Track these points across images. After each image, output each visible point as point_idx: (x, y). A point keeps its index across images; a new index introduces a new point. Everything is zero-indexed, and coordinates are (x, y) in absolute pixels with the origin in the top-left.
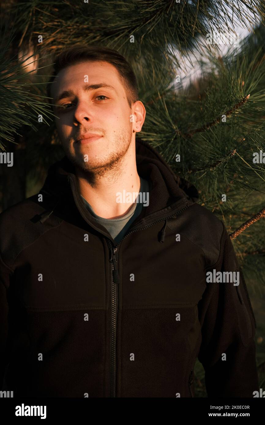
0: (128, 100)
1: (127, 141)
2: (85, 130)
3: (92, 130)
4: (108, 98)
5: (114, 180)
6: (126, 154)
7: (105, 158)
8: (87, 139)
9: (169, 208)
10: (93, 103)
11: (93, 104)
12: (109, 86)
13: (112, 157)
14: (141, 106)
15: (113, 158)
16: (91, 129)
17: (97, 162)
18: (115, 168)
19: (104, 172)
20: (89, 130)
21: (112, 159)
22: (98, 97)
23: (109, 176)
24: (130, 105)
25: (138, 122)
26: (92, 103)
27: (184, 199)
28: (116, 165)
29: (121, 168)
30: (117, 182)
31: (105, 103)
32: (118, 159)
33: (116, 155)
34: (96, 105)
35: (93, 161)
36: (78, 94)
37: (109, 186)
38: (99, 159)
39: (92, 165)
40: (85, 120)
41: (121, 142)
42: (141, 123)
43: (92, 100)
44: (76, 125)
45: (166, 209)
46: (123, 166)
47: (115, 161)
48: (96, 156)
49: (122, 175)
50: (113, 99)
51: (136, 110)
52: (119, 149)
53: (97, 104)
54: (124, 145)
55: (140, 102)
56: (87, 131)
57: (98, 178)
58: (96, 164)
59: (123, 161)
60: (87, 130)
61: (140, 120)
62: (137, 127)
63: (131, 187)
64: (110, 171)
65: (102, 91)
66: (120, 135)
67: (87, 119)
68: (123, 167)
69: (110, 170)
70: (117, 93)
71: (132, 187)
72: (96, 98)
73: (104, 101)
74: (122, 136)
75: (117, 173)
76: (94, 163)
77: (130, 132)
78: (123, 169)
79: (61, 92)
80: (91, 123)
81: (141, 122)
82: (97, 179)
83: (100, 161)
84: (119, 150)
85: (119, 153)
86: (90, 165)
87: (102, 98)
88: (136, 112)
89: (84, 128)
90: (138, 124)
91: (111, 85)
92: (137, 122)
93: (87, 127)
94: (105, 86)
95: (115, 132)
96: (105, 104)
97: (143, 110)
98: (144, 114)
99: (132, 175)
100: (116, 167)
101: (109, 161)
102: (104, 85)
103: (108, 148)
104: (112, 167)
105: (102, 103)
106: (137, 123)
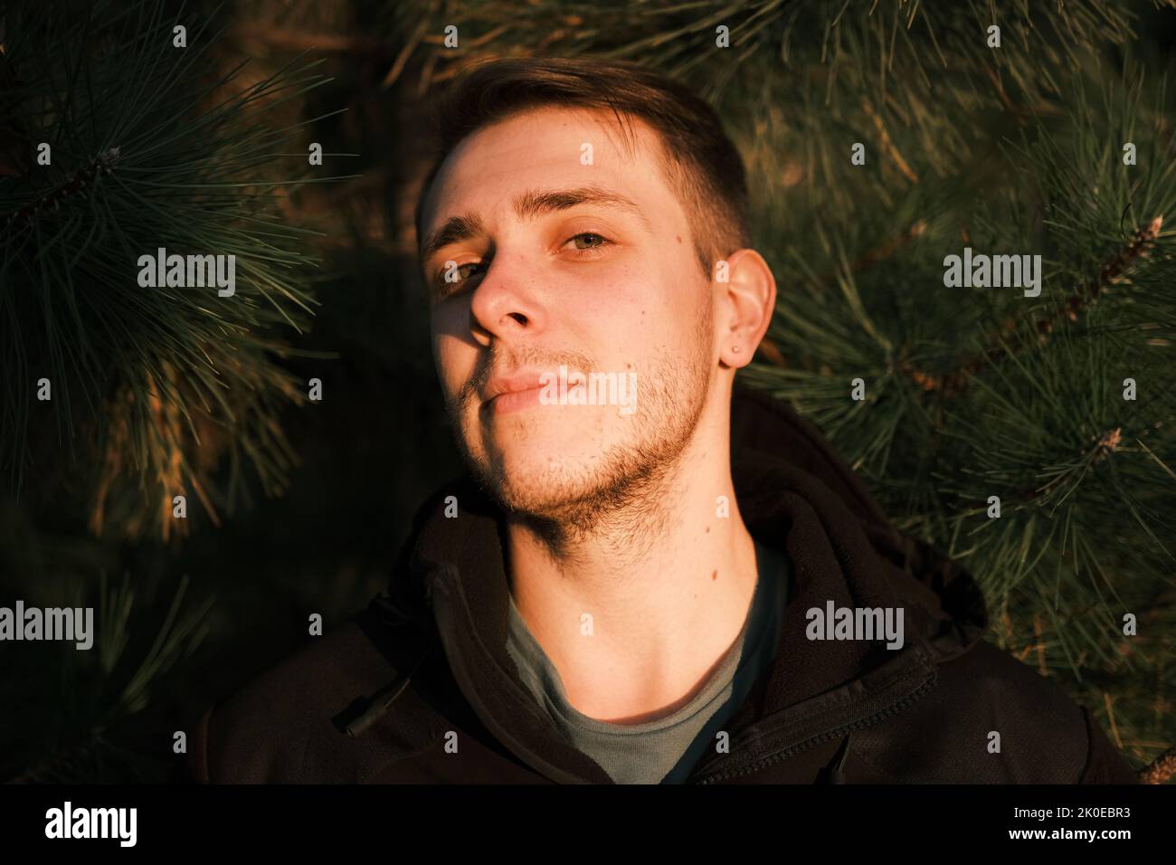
0: (698, 249)
1: (685, 404)
2: (514, 361)
3: (539, 363)
4: (611, 242)
5: (635, 550)
6: (687, 449)
7: (586, 467)
8: (519, 392)
9: (859, 686)
10: (552, 258)
11: (554, 262)
12: (616, 198)
13: (618, 461)
14: (759, 270)
15: (621, 466)
16: (536, 359)
17: (555, 485)
18: (637, 502)
19: (593, 515)
20: (526, 360)
21: (616, 474)
22: (576, 238)
23: (614, 534)
24: (707, 268)
25: (742, 331)
26: (550, 258)
27: (919, 654)
28: (643, 491)
29: (665, 502)
30: (647, 560)
31: (597, 258)
32: (645, 471)
33: (635, 454)
34: (561, 268)
35: (540, 477)
36: (496, 229)
37: (617, 569)
38: (561, 470)
39: (535, 492)
40: (512, 323)
41: (656, 409)
42: (756, 333)
43: (550, 248)
44: (483, 340)
45: (845, 692)
46: (672, 495)
47: (634, 478)
48: (550, 460)
49: (669, 530)
50: (627, 245)
51: (737, 285)
52: (644, 432)
53: (566, 263)
54: (670, 419)
55: (748, 255)
56: (522, 363)
57: (577, 538)
58: (553, 492)
59: (673, 478)
60: (518, 359)
61: (751, 323)
62: (733, 350)
63: (710, 577)
64: (616, 514)
65: (589, 216)
66: (652, 379)
67: (521, 319)
68: (672, 499)
69: (619, 508)
70: (647, 223)
71: (715, 576)
72: (570, 240)
73: (593, 253)
74: (659, 385)
75: (648, 521)
76: (544, 485)
77: (699, 368)
78: (674, 507)
79: (440, 223)
80: (539, 333)
81: (752, 329)
82: (574, 543)
83: (565, 480)
84: (648, 438)
85: (647, 447)
86: (529, 494)
87: (589, 240)
88: (734, 289)
89: (510, 352)
90: (739, 336)
91: (623, 193)
92: (734, 329)
93: (520, 351)
94: (598, 196)
95: (629, 366)
96: (596, 261)
97: (765, 283)
98: (769, 298)
99: (708, 530)
100: (641, 500)
101: (603, 481)
102: (592, 196)
103: (601, 430)
104: (622, 498)
105: (589, 259)
106: (735, 334)
